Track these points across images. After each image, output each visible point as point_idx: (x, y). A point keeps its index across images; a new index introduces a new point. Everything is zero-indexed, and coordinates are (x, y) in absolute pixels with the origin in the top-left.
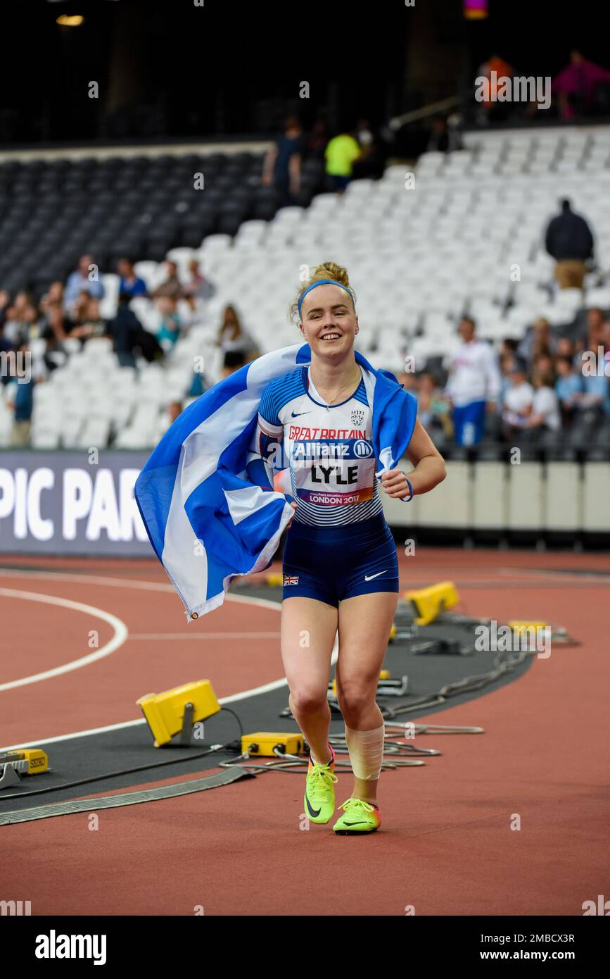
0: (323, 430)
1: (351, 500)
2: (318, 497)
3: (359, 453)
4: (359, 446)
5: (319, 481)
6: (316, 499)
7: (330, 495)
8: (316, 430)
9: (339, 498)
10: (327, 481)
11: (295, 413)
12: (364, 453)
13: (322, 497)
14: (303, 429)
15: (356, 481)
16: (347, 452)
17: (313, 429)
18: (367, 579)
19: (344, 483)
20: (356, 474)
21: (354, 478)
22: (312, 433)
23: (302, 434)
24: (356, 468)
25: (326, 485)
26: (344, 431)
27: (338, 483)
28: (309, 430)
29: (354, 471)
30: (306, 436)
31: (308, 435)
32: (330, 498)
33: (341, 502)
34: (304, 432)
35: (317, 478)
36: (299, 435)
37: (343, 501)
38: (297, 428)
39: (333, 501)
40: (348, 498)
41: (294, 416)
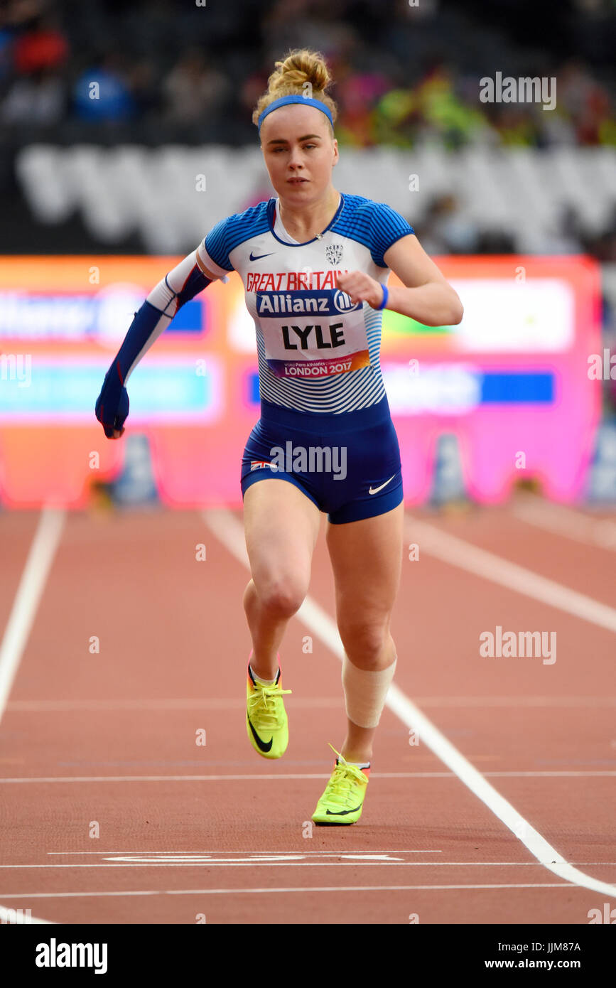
0: (290, 274)
1: (339, 368)
2: (296, 367)
3: (342, 306)
4: (341, 298)
5: (295, 347)
6: (293, 371)
7: (311, 365)
8: (281, 275)
9: (323, 367)
10: (305, 346)
11: (254, 256)
12: (348, 306)
13: (301, 368)
14: (264, 275)
15: (343, 342)
16: (326, 307)
17: (278, 275)
18: (372, 492)
19: (328, 346)
20: (341, 334)
21: (339, 339)
22: (276, 279)
23: (262, 282)
24: (340, 325)
25: (303, 352)
26: (318, 274)
27: (319, 347)
28: (271, 276)
29: (338, 330)
30: (268, 283)
31: (270, 282)
32: (311, 368)
33: (326, 372)
34: (266, 279)
35: (291, 343)
36: (258, 284)
37: (329, 370)
38: (256, 274)
39: (315, 371)
40: (335, 365)
41: (252, 258)
